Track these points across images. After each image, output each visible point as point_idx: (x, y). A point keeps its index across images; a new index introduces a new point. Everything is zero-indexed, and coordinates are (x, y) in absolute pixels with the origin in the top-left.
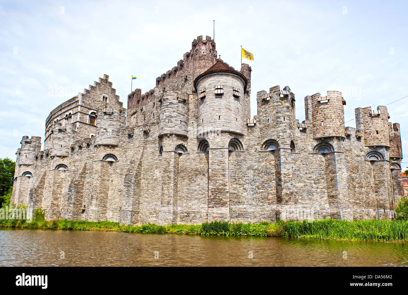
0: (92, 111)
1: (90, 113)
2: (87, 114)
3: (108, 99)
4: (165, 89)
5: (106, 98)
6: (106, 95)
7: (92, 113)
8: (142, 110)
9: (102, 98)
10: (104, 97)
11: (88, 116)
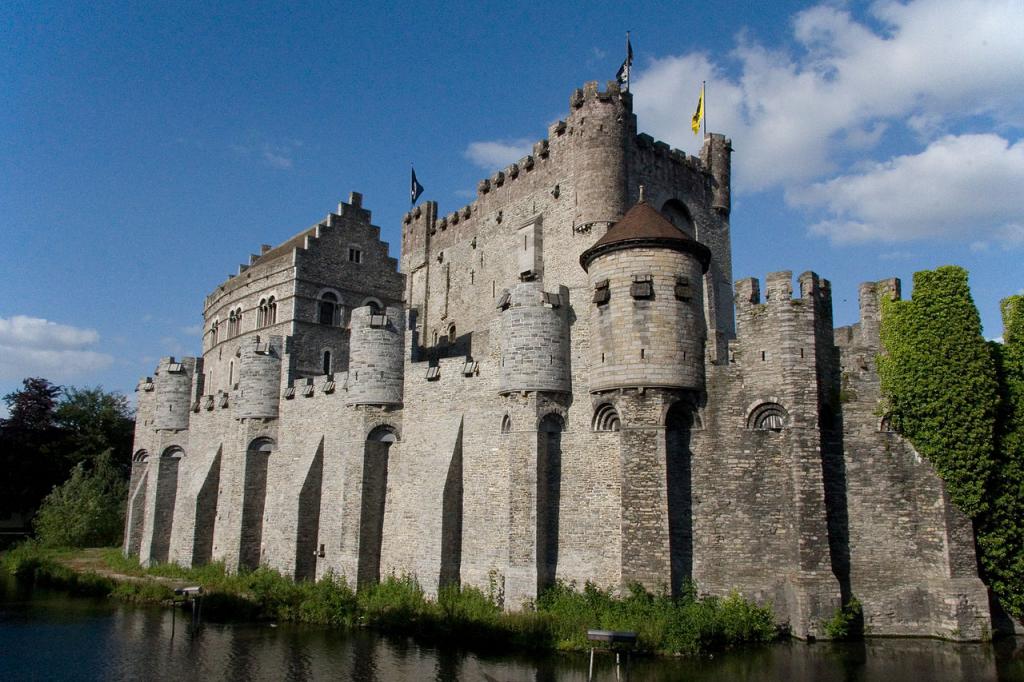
0: (327, 290)
1: (319, 298)
2: (315, 300)
3: (361, 254)
4: (501, 213)
5: (358, 252)
6: (356, 245)
7: (325, 295)
8: (440, 259)
9: (348, 254)
10: (352, 251)
11: (316, 305)
